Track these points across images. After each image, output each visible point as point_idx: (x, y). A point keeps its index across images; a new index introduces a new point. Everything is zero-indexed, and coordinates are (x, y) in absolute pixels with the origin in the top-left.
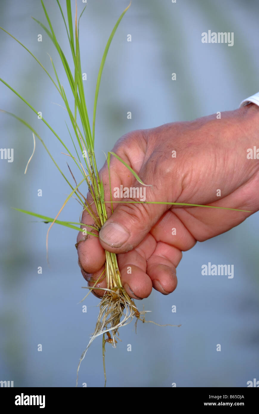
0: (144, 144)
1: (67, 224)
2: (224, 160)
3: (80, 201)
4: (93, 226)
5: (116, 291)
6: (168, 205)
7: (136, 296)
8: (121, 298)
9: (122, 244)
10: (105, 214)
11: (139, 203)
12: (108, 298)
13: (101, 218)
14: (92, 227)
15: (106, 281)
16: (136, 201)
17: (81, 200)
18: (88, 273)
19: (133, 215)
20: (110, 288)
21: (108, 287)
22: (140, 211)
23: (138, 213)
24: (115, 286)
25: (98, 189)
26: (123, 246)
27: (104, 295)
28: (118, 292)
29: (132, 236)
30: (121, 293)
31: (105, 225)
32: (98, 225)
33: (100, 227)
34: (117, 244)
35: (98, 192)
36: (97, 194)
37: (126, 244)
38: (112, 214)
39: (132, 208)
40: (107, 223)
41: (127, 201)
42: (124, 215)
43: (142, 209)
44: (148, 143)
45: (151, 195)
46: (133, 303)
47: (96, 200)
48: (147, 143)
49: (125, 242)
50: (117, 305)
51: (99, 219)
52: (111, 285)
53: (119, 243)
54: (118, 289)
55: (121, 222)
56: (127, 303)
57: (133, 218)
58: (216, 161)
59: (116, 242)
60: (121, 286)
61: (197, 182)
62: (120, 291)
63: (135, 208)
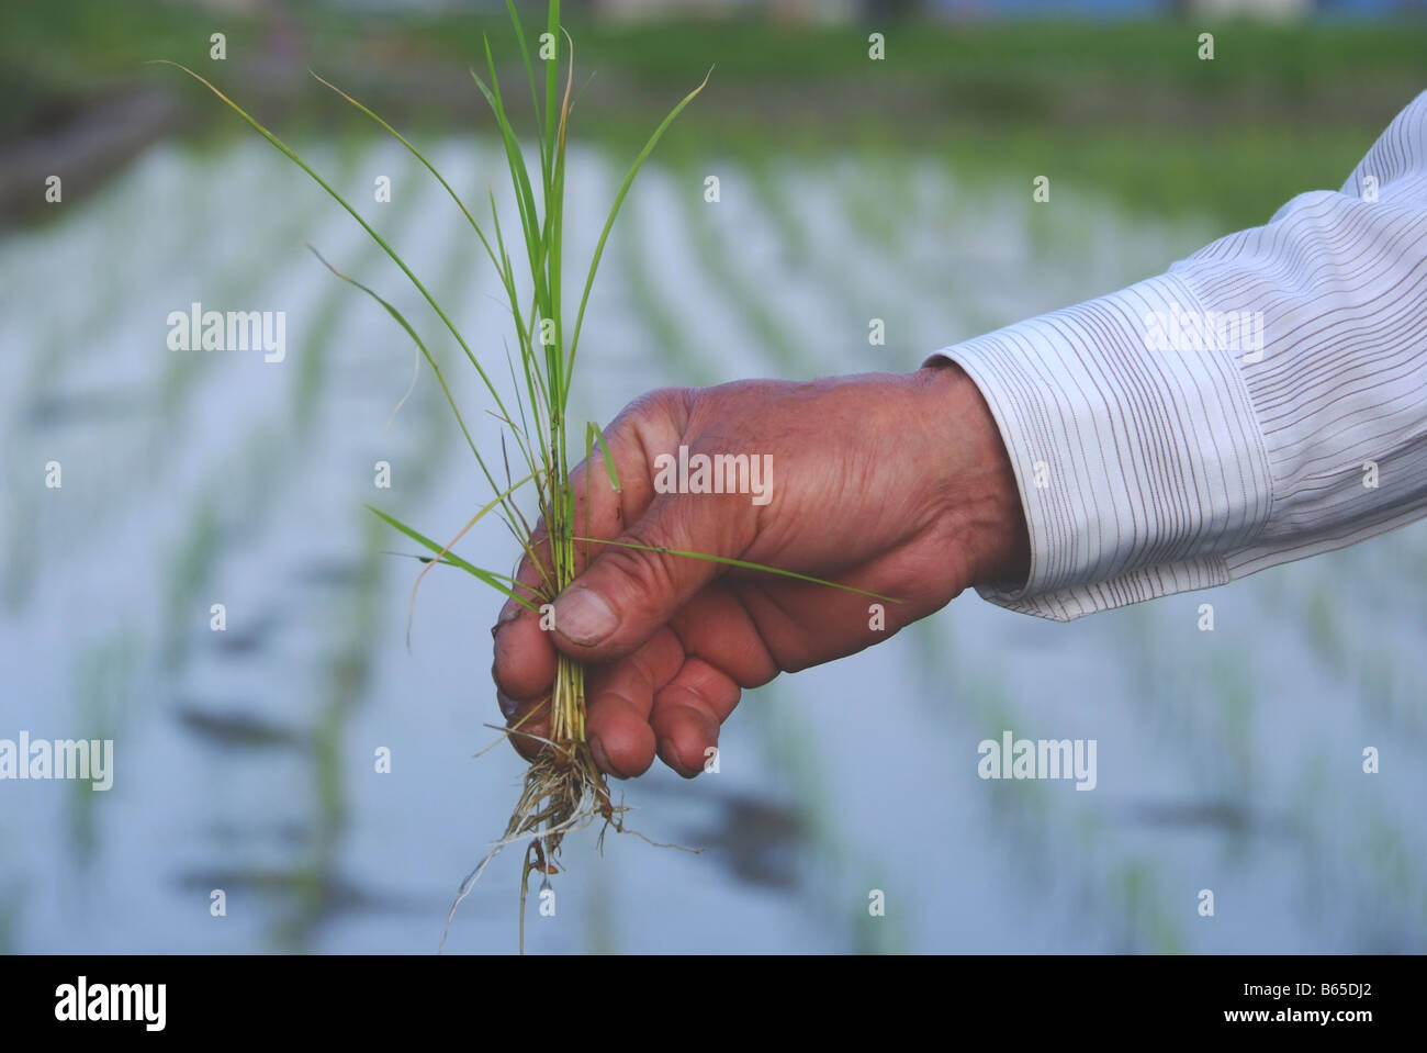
0: (683, 417)
1: (485, 576)
2: (864, 476)
3: (511, 524)
4: (539, 590)
5: (567, 750)
6: (719, 564)
7: (614, 768)
8: (576, 766)
9: (599, 639)
10: (570, 567)
11: (652, 552)
12: (546, 762)
13: (559, 574)
14: (535, 591)
15: (549, 722)
16: (646, 545)
17: (514, 523)
18: (511, 698)
19: (635, 577)
20: (555, 740)
21: (553, 736)
22: (654, 569)
23: (647, 572)
24: (570, 736)
25: (561, 505)
26: (602, 644)
27: (540, 755)
28: (572, 752)
29: (624, 625)
30: (579, 754)
31: (566, 592)
32: (550, 589)
33: (553, 593)
34: (586, 638)
35: (561, 510)
36: (557, 517)
37: (608, 640)
38: (586, 569)
39: (635, 561)
40: (572, 587)
41: (627, 542)
42: (615, 575)
43: (658, 564)
44: (692, 416)
45: (683, 535)
46: (603, 784)
47: (553, 531)
48: (689, 415)
49: (608, 636)
50: (564, 782)
51: (556, 576)
52: (560, 734)
53: (593, 635)
54: (574, 746)
55: (603, 590)
56: (587, 780)
57: (633, 583)
58: (844, 476)
59: (586, 634)
60: (583, 739)
61: (792, 520)
62: (578, 750)
63: (641, 560)
